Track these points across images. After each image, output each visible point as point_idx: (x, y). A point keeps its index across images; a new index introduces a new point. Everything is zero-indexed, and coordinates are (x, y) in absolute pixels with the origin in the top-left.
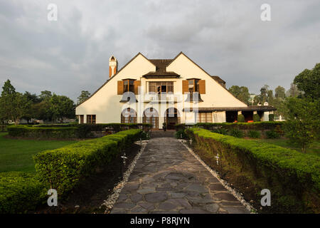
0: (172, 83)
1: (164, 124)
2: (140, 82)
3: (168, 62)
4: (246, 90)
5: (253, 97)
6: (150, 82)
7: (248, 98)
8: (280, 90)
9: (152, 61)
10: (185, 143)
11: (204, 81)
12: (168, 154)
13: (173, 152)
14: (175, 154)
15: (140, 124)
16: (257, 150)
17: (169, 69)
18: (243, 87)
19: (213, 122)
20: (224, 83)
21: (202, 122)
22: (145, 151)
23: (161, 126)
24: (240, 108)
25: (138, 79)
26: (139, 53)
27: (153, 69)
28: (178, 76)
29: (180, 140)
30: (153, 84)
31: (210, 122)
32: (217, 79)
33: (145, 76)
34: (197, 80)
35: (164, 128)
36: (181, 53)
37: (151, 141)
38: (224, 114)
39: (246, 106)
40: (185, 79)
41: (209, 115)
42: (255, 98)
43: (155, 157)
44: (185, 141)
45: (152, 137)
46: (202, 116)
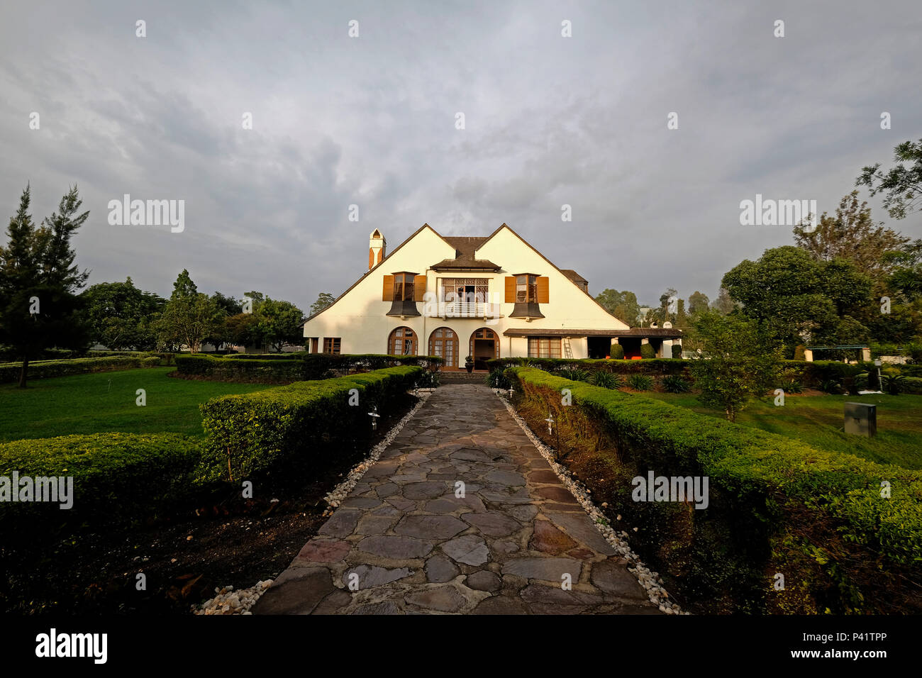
0: (486, 281)
1: (469, 359)
2: (425, 278)
3: (480, 242)
4: (632, 298)
5: (644, 311)
6: (444, 279)
7: (637, 313)
8: (698, 299)
9: (449, 240)
10: (505, 396)
11: (547, 279)
12: (465, 413)
13: (477, 410)
14: (478, 415)
15: (423, 358)
16: (617, 407)
17: (480, 255)
18: (624, 293)
19: (564, 357)
20: (586, 283)
21: (542, 357)
22: (424, 407)
23: (462, 363)
24: (616, 331)
25: (423, 273)
26: (426, 225)
27: (450, 254)
28: (497, 269)
29: (495, 390)
30: (449, 283)
31: (557, 357)
32: (570, 275)
33: (436, 268)
34: (532, 277)
35: (469, 367)
36: (504, 226)
37: (440, 389)
38: (584, 342)
39: (627, 328)
40: (509, 275)
41: (555, 343)
42: (649, 314)
43: (439, 419)
44: (503, 391)
45: (443, 383)
46: (542, 346)
